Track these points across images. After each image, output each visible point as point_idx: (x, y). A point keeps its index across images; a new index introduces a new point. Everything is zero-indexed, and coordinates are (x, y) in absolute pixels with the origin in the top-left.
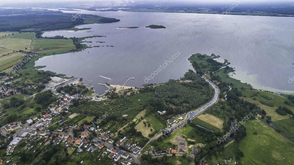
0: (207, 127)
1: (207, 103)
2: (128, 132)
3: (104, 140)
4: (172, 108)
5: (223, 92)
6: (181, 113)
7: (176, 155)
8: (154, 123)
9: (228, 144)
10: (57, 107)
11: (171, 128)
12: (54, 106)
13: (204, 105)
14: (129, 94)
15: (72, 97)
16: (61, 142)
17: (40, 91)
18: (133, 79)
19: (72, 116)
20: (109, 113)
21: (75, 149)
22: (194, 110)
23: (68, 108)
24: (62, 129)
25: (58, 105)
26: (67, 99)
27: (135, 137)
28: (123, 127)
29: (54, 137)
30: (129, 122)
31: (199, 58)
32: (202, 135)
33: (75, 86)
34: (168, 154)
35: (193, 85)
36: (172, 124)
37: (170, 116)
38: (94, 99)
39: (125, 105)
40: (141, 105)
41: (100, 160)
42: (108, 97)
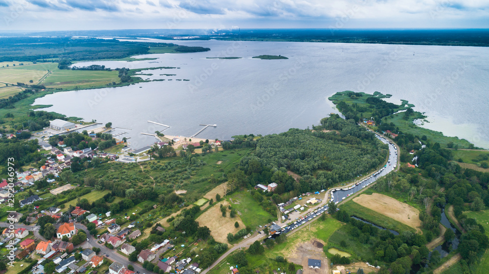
1: (374, 171)
2: (178, 228)
3: (110, 244)
4: (291, 177)
5: (409, 151)
6: (313, 189)
8: (246, 210)
11: (288, 222)
12: (30, 169)
13: (366, 175)
14: (199, 151)
15: (75, 154)
16: (3, 247)
20: (146, 186)
21: (28, 265)
22: (343, 185)
23: (56, 175)
24: (20, 217)
25: (39, 168)
26: (63, 157)
27: (193, 240)
28: (169, 215)
30: (186, 205)
31: (349, 96)
32: (367, 242)
33: (91, 135)
35: (339, 138)
36: (290, 213)
37: (286, 195)
38: (121, 159)
39: (186, 170)
40: (222, 171)
42: (153, 156)
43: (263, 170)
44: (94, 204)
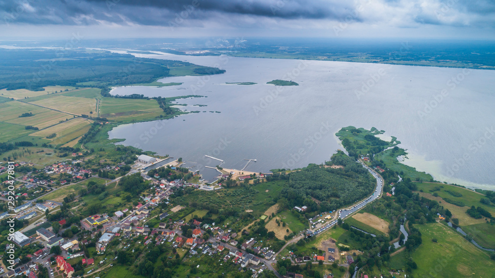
0: (366, 230)
1: (365, 197)
2: (257, 232)
3: (223, 240)
4: (315, 202)
5: (390, 183)
6: (329, 210)
7: (324, 263)
8: (291, 222)
9: (396, 252)
10: (152, 197)
11: (315, 229)
12: (148, 195)
13: (360, 200)
14: (252, 182)
15: (171, 184)
16: (166, 241)
17: (125, 174)
18: (255, 161)
19: (175, 209)
20: (227, 206)
21: (186, 250)
22: (346, 207)
23: (168, 199)
24: (165, 225)
25: (154, 194)
26: (164, 186)
27: (266, 239)
28: (248, 225)
29: (156, 235)
30: (256, 219)
31: (352, 132)
32: (359, 240)
33: (172, 168)
34: (313, 261)
35: (344, 173)
36: (316, 224)
37: (312, 214)
38: (202, 188)
39: (248, 196)
40: (270, 197)
41: (221, 264)
42: (222, 186)
43: (297, 197)
44: (203, 218)
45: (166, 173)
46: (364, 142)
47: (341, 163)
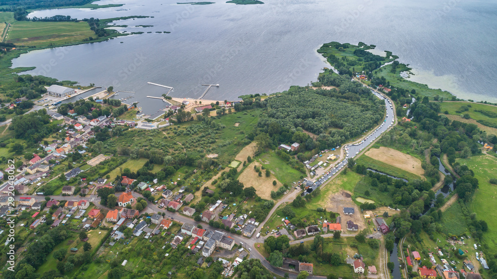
0: (391, 173)
1: (376, 126)
2: (225, 190)
3: (171, 208)
4: (309, 137)
5: (402, 105)
6: (331, 146)
7: (342, 235)
8: (277, 170)
9: (446, 206)
10: (59, 144)
11: (316, 177)
12: (53, 142)
13: (371, 130)
14: (214, 113)
15: (92, 123)
16: (72, 218)
17: (22, 113)
18: (218, 87)
19: (94, 162)
20: (177, 152)
21: (105, 232)
22: (354, 141)
23: (84, 146)
24: (73, 189)
25: (63, 139)
26: (81, 127)
27: (242, 200)
28: (211, 179)
29: (54, 208)
30: (223, 169)
32: (386, 190)
33: (97, 101)
34: (323, 233)
35: (340, 94)
36: (316, 169)
37: (308, 153)
38: (140, 125)
39: (209, 134)
40: (242, 133)
41: (167, 255)
42: (171, 121)
43: (283, 131)
44: (138, 172)
45: (86, 109)
46: (355, 59)
47: (332, 83)
